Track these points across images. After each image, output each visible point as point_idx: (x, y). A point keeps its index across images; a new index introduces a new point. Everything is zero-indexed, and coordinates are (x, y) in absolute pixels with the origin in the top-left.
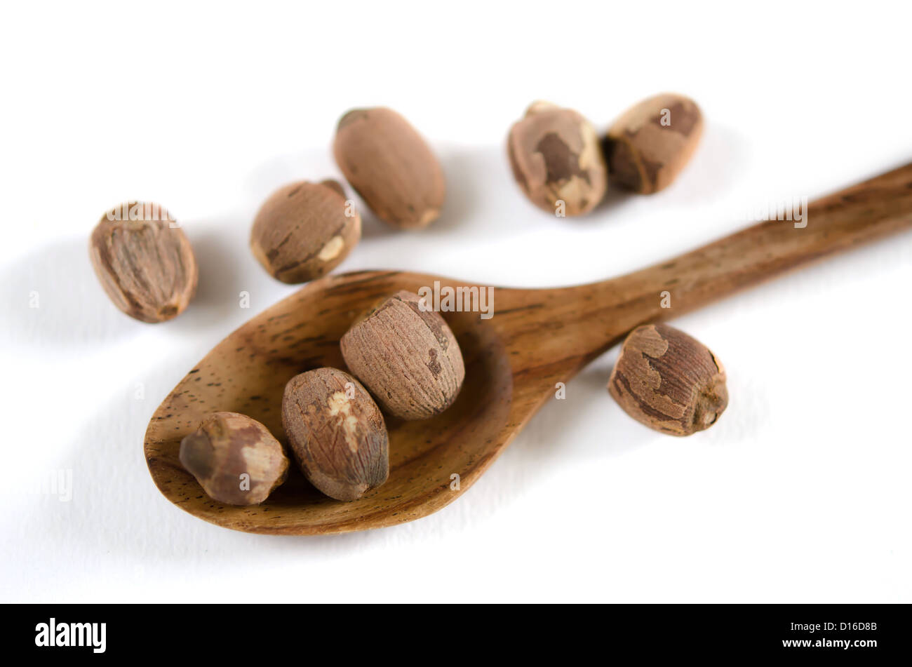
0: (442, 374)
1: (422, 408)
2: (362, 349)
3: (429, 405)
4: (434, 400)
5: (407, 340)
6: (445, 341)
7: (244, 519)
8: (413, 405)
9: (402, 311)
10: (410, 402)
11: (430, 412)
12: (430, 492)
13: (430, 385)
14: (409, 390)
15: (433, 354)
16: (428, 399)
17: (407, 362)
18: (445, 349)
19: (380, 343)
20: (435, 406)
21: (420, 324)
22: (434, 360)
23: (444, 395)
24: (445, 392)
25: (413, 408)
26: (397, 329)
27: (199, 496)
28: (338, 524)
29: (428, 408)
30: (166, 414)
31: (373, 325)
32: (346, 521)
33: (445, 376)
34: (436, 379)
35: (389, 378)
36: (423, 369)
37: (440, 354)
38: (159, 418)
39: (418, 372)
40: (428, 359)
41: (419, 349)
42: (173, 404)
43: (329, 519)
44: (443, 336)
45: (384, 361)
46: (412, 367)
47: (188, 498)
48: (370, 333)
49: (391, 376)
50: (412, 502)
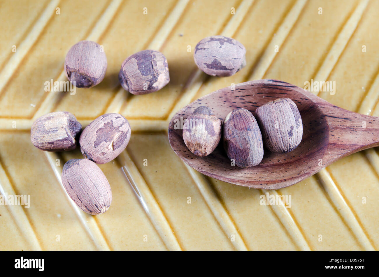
0: (292, 137)
1: (279, 148)
2: (264, 115)
3: (282, 148)
4: (285, 147)
5: (284, 118)
6: (299, 125)
7: (200, 166)
8: (276, 145)
9: (287, 106)
10: (275, 143)
11: (281, 151)
12: (279, 180)
13: (286, 140)
14: (277, 139)
15: (292, 128)
16: (283, 145)
17: (281, 127)
18: (297, 128)
19: (273, 115)
20: (284, 149)
21: (291, 114)
22: (291, 131)
23: (290, 146)
24: (291, 145)
25: (275, 146)
26: (282, 112)
27: (184, 151)
28: (237, 181)
29: (282, 149)
30: (183, 114)
31: (273, 107)
32: (241, 181)
33: (293, 139)
34: (289, 138)
35: (271, 130)
36: (286, 132)
37: (295, 128)
38: (179, 114)
39: (283, 133)
40: (289, 129)
41: (287, 124)
42: (187, 110)
43: (234, 177)
44: (299, 123)
45: (271, 123)
46: (281, 130)
47: (180, 150)
48: (270, 110)
49: (272, 130)
50: (270, 182)
